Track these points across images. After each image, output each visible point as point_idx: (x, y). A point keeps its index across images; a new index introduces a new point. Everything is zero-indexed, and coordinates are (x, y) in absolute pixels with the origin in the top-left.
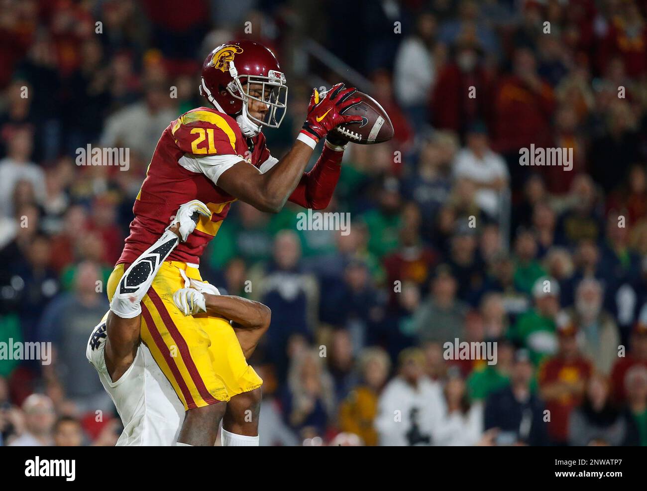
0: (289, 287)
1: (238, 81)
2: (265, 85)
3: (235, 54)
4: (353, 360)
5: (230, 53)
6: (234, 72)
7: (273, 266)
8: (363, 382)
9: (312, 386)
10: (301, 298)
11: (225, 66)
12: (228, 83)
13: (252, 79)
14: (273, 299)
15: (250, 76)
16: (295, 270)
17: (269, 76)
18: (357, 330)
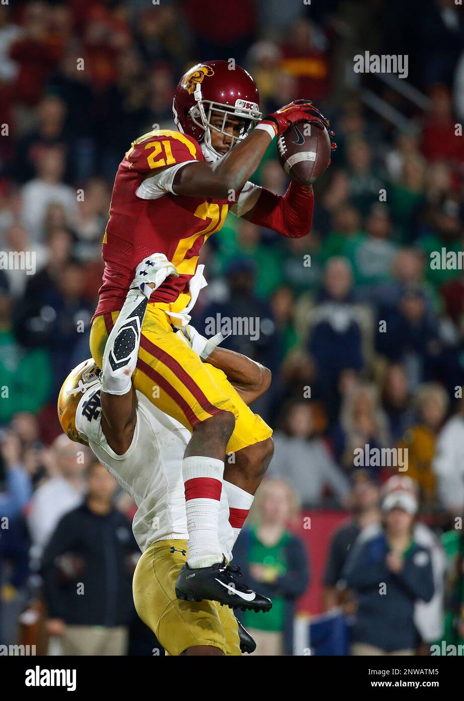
0: (340, 318)
1: (201, 107)
2: (228, 114)
3: (205, 76)
4: (409, 397)
5: (201, 74)
6: (198, 95)
7: (323, 295)
8: (420, 419)
9: (366, 424)
10: (354, 329)
11: (192, 88)
12: (191, 107)
13: (214, 106)
14: (323, 330)
15: (212, 103)
16: (349, 299)
17: (236, 106)
18: (413, 364)
